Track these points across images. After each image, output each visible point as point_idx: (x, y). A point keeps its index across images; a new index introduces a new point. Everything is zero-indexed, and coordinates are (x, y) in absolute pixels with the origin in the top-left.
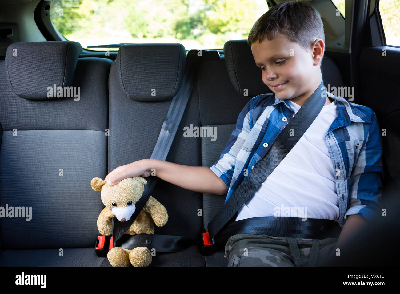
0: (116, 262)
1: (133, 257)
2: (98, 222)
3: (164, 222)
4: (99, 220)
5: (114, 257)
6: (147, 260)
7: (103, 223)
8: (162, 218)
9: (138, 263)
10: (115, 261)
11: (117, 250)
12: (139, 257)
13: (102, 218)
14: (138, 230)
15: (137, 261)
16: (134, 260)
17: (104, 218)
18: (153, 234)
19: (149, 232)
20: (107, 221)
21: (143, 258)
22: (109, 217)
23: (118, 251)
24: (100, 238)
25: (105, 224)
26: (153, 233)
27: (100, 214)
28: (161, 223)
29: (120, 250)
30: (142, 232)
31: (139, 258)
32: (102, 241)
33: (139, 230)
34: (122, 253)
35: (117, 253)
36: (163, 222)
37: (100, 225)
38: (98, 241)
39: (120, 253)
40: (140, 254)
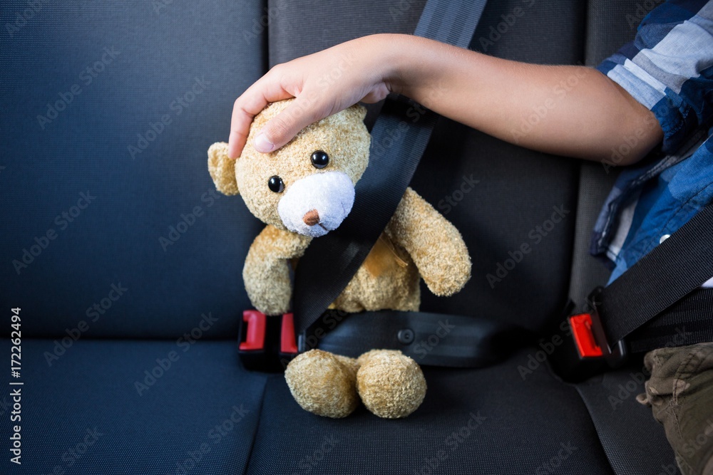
0: (318, 399)
1: (373, 386)
2: (248, 272)
3: (459, 282)
4: (249, 268)
5: (309, 382)
6: (416, 396)
7: (263, 276)
8: (451, 267)
9: (390, 402)
10: (314, 396)
11: (318, 362)
12: (393, 385)
13: (257, 259)
14: (373, 299)
15: (386, 396)
16: (376, 393)
17: (263, 260)
18: (416, 313)
19: (404, 306)
20: (274, 269)
21: (406, 389)
22: (279, 257)
23: (321, 366)
24: (249, 316)
25: (270, 280)
26: (416, 309)
27: (252, 249)
28: (447, 286)
29: (329, 360)
30: (384, 303)
31: (396, 387)
32: (258, 325)
33: (375, 300)
34: (336, 371)
35: (320, 371)
36: (452, 281)
37: (254, 283)
38: (245, 325)
39: (329, 369)
40: (398, 377)
